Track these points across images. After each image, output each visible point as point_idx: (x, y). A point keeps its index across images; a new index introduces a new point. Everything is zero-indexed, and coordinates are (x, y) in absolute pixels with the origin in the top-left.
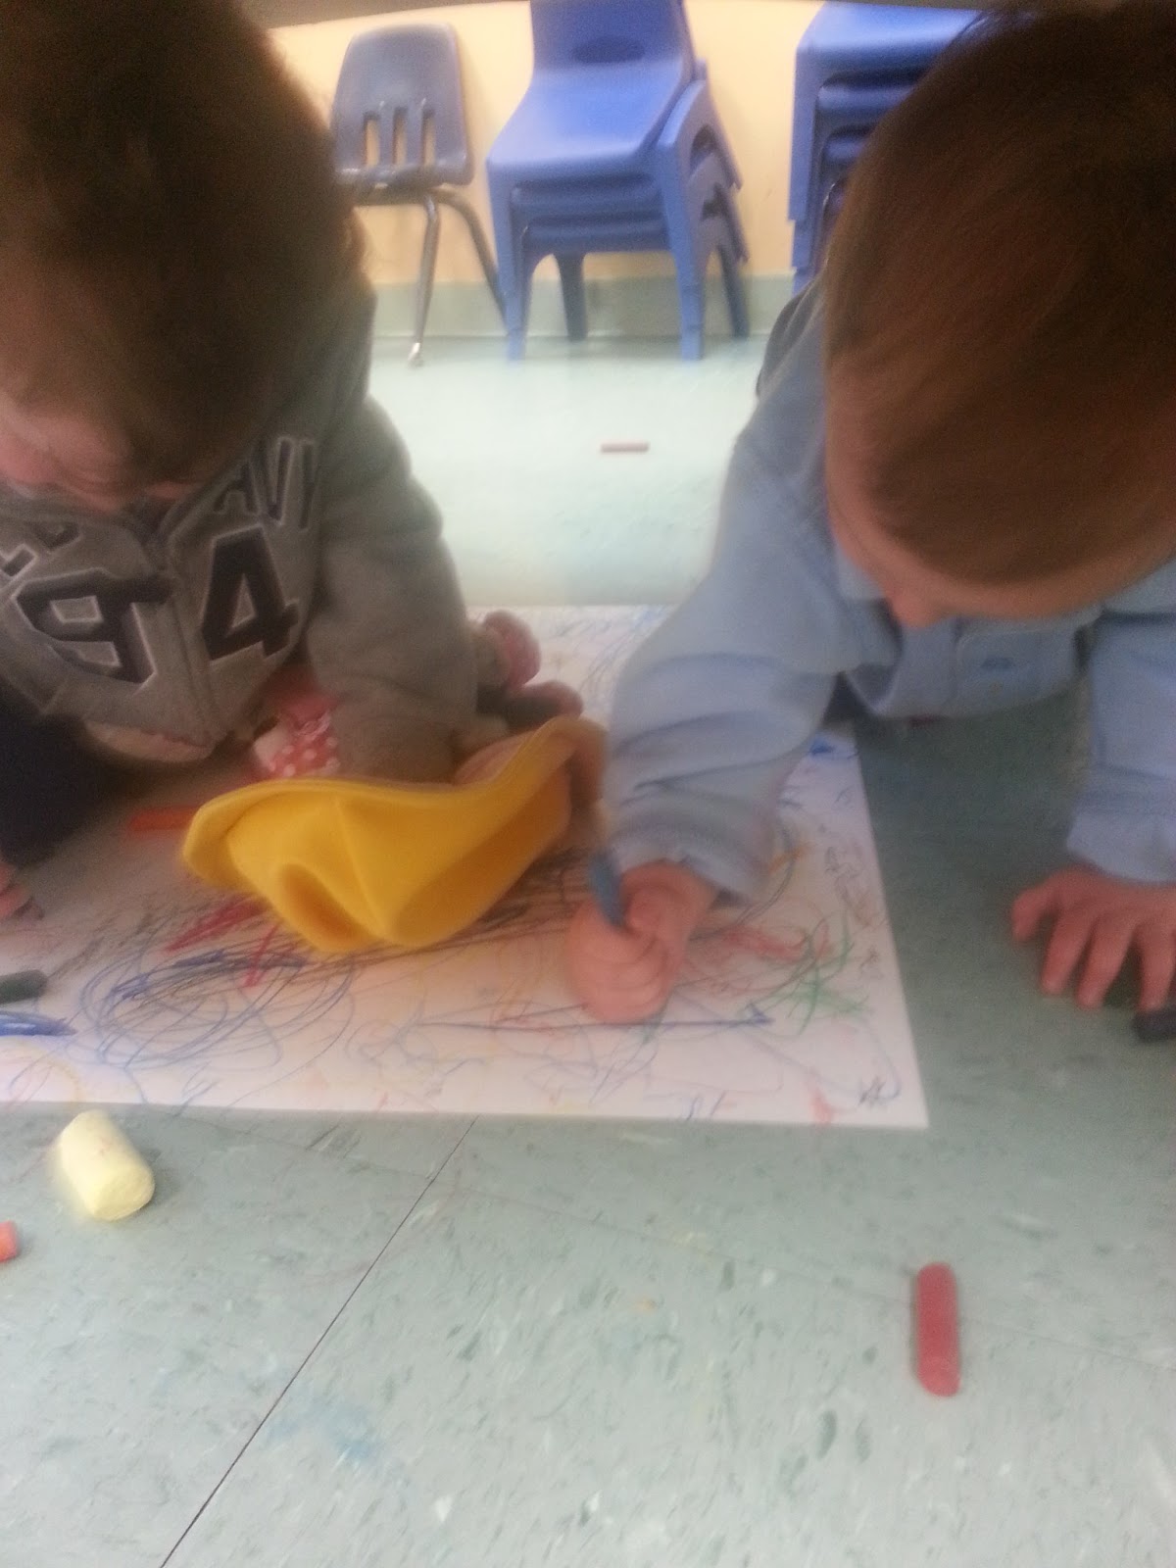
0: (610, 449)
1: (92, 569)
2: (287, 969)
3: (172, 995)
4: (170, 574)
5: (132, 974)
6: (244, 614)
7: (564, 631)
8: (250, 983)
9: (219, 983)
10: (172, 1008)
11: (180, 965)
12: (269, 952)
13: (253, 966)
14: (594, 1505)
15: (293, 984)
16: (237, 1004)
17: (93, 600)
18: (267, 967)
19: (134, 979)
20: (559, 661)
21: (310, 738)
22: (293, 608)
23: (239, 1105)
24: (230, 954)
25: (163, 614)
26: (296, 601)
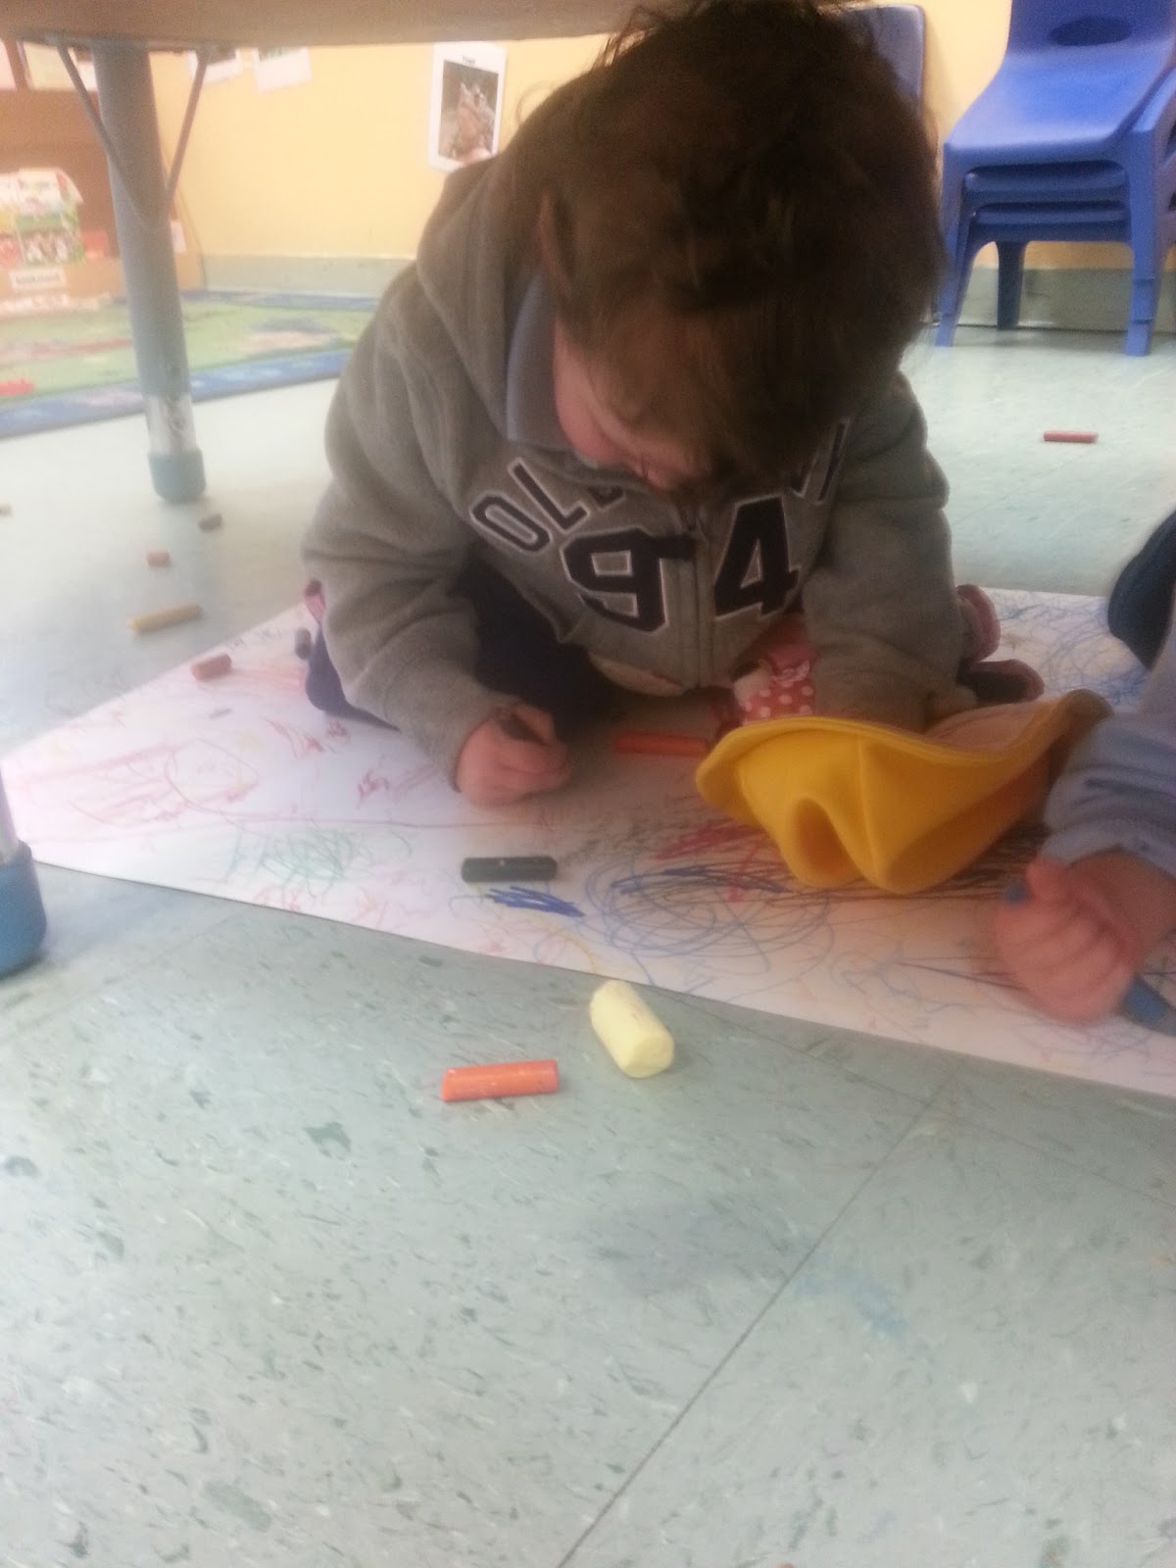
0: (1050, 438)
1: (634, 526)
2: (766, 892)
3: (664, 897)
4: (698, 534)
5: (627, 874)
6: (755, 573)
7: (1017, 613)
8: (734, 899)
9: (704, 893)
10: (665, 908)
11: (668, 873)
12: (747, 874)
13: (736, 883)
14: (1120, 1424)
15: (773, 906)
16: (723, 914)
17: (628, 555)
18: (747, 887)
19: (629, 879)
20: (1014, 642)
21: (787, 684)
22: (795, 573)
23: (735, 1002)
24: (710, 871)
25: (685, 570)
26: (799, 567)
